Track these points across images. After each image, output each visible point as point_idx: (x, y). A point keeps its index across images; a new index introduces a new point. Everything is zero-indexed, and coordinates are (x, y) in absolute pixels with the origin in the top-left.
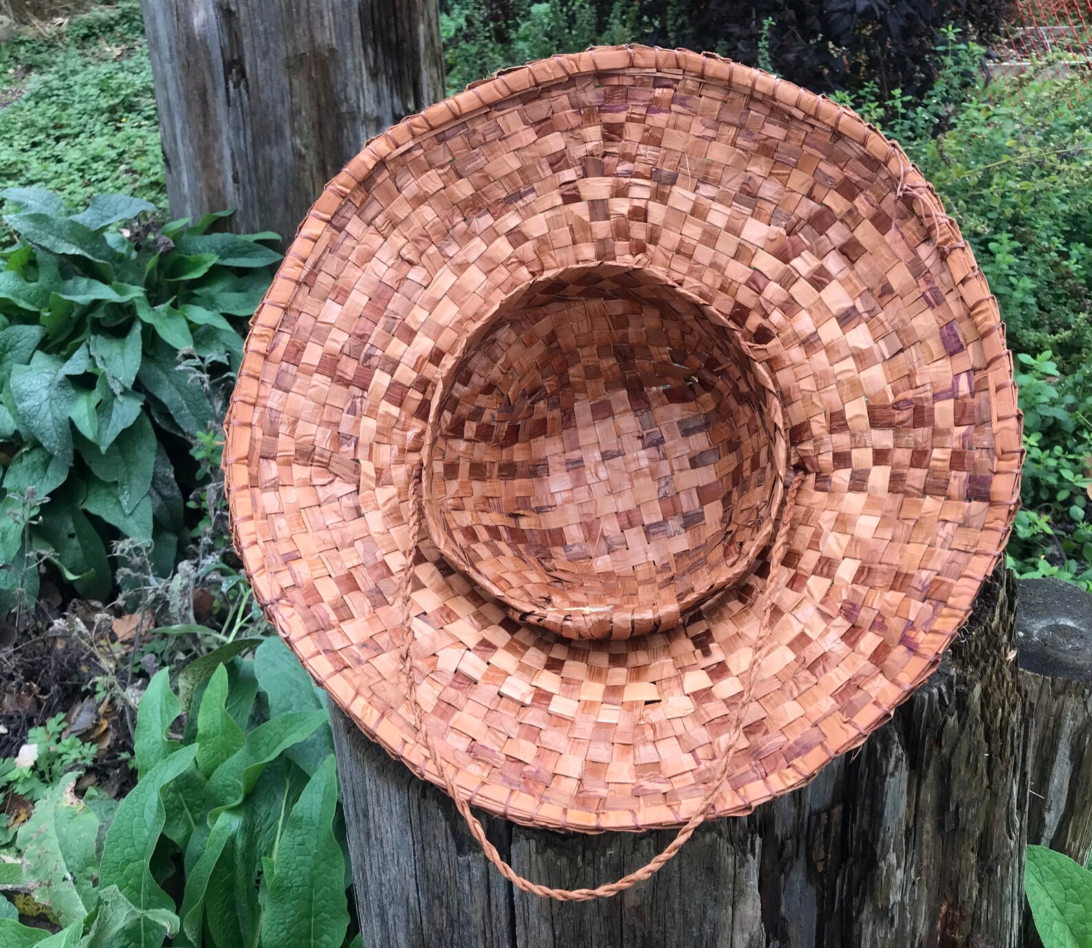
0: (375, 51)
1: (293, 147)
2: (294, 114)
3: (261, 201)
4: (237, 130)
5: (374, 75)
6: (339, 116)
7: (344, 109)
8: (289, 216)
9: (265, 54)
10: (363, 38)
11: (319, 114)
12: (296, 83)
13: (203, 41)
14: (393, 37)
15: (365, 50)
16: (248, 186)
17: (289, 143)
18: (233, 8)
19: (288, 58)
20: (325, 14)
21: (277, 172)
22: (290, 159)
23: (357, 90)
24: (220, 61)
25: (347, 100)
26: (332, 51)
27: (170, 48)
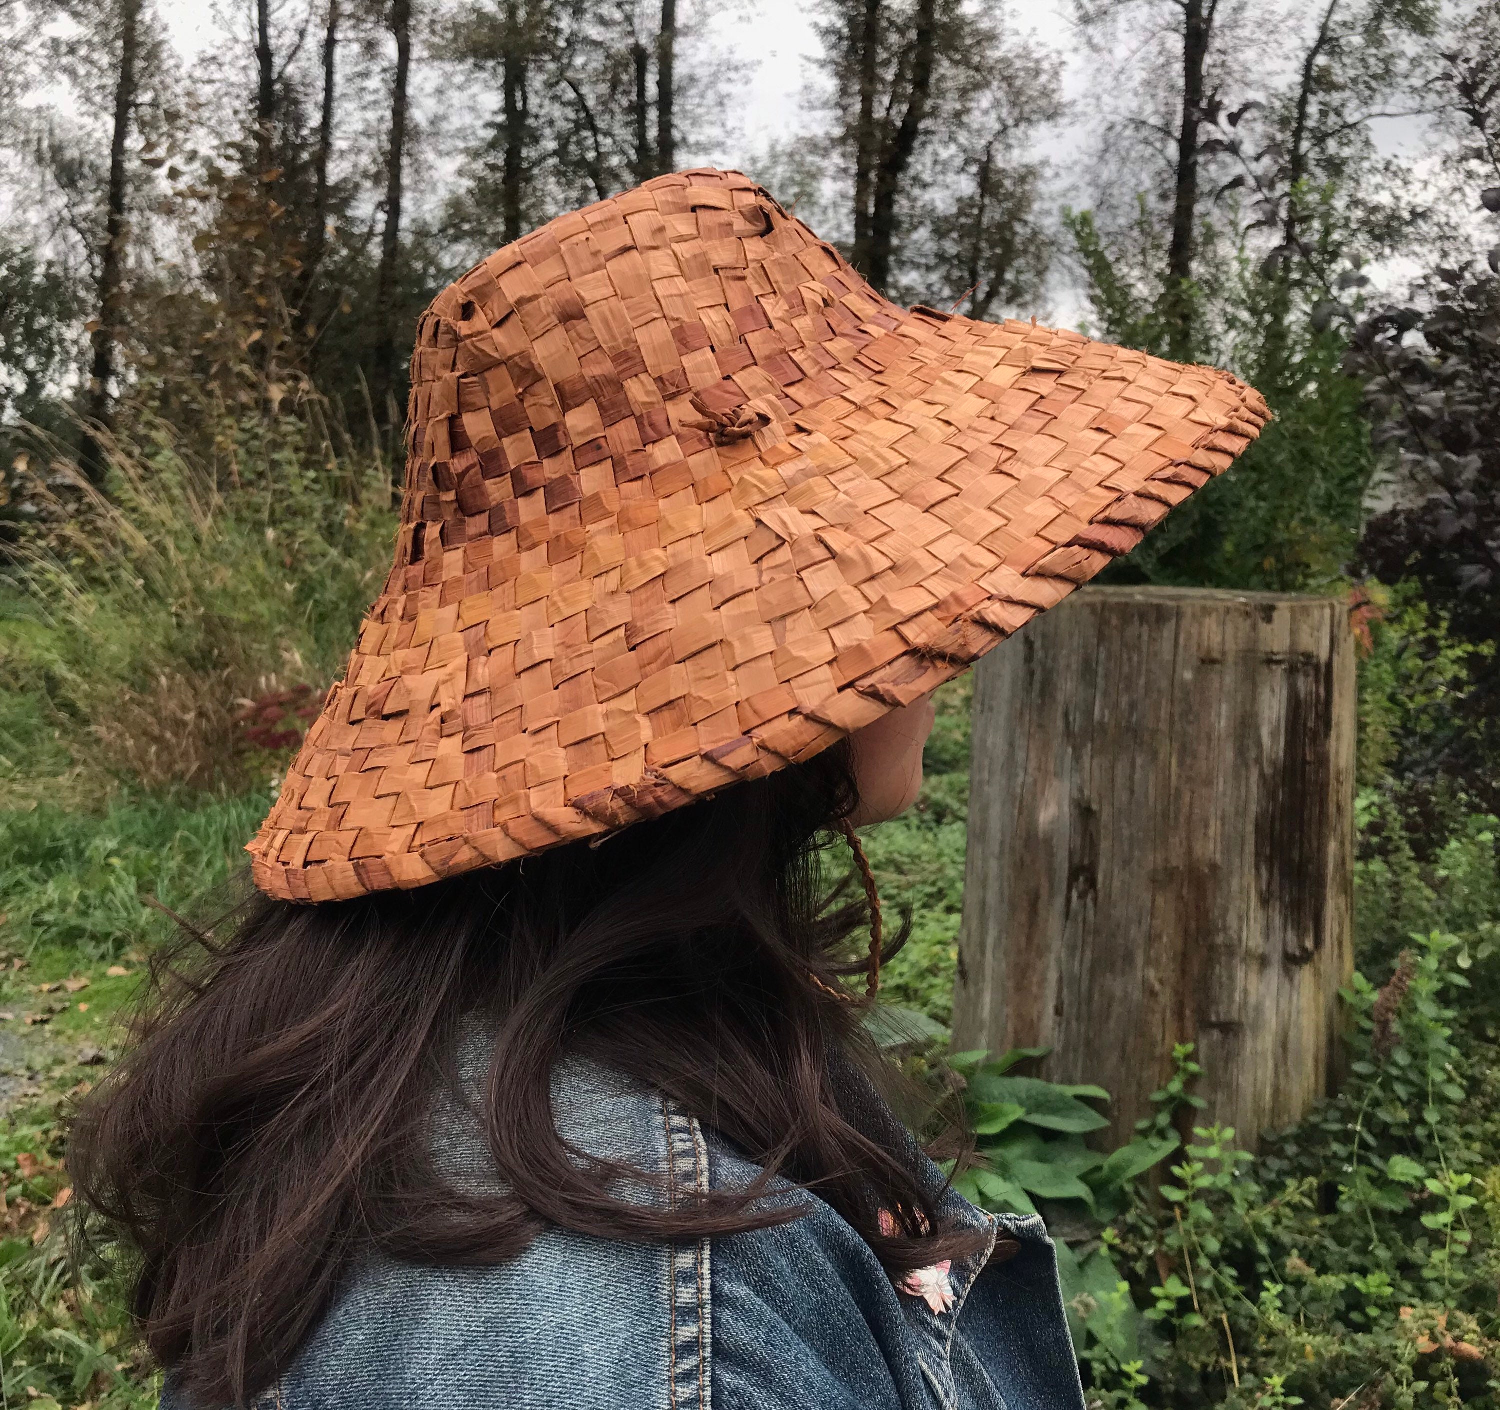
0: (1271, 874)
1: (1145, 981)
2: (1152, 938)
3: (1088, 1043)
4: (1072, 949)
5: (1265, 902)
6: (1212, 948)
7: (1220, 939)
8: (1123, 1070)
9: (1127, 863)
10: (1258, 854)
11: (1186, 943)
12: (1160, 901)
13: (1048, 841)
14: (1296, 855)
15: (1258, 869)
16: (1074, 1024)
17: (1139, 975)
18: (1095, 807)
19: (1155, 871)
20: (1212, 823)
21: (1117, 1010)
22: (1137, 995)
23: (1240, 918)
24: (1066, 866)
25: (1225, 929)
26: (1214, 867)
27: (1002, 843)
